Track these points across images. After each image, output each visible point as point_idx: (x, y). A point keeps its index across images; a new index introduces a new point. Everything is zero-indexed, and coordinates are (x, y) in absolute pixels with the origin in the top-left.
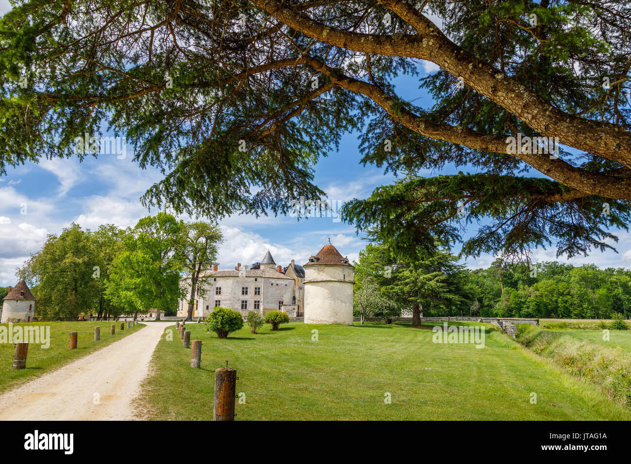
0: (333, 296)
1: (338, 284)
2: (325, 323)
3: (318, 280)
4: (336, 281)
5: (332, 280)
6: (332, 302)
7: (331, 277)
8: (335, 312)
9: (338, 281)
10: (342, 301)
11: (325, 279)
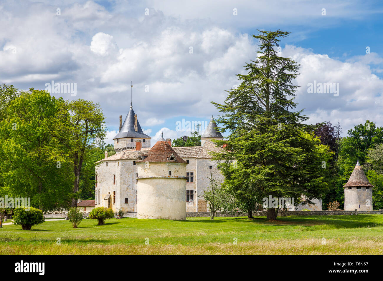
0: (159, 193)
1: (163, 181)
2: (151, 218)
3: (144, 178)
4: (160, 178)
5: (156, 176)
6: (157, 198)
7: (157, 174)
8: (159, 208)
9: (162, 178)
10: (167, 197)
11: (150, 176)
